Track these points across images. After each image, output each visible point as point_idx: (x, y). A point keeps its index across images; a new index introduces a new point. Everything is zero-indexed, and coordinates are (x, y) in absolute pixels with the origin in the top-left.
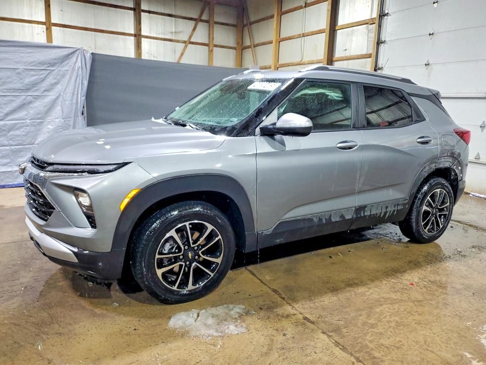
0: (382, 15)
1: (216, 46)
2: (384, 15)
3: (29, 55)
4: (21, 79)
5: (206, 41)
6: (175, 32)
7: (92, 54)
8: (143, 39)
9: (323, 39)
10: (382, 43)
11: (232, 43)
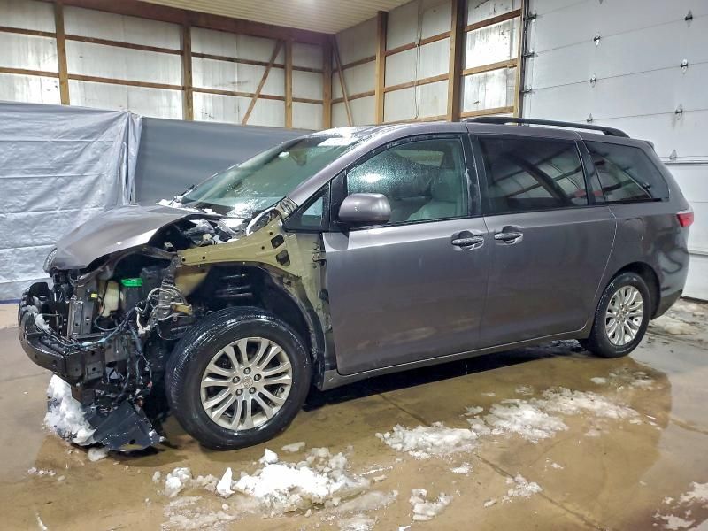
0: (525, 55)
1: (295, 100)
2: (529, 56)
3: (61, 123)
4: (49, 155)
5: (282, 94)
6: (239, 82)
7: (143, 118)
8: (194, 93)
9: (445, 88)
10: (527, 92)
11: (317, 95)
